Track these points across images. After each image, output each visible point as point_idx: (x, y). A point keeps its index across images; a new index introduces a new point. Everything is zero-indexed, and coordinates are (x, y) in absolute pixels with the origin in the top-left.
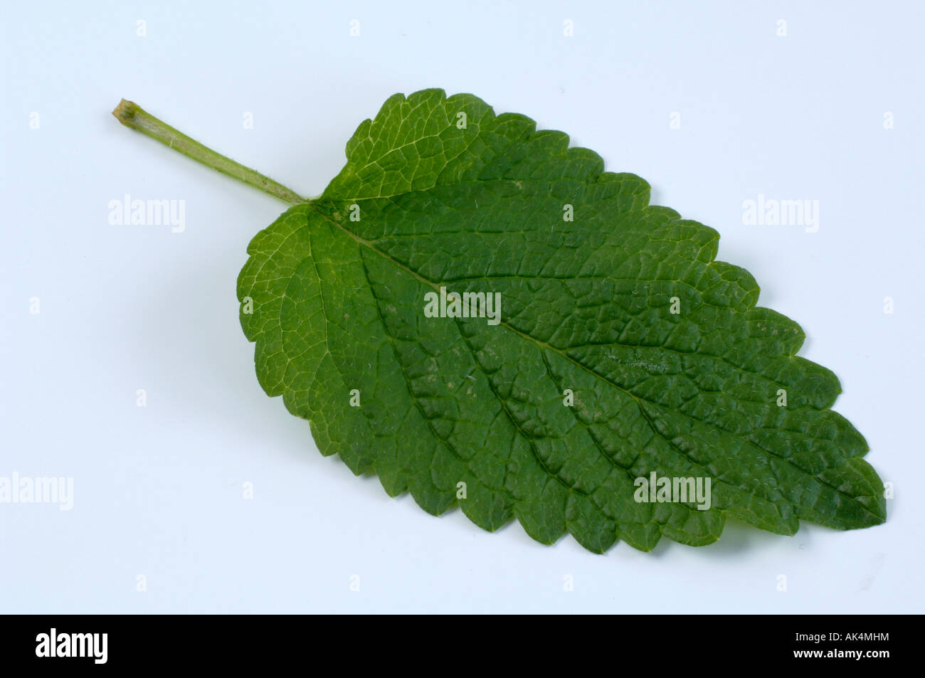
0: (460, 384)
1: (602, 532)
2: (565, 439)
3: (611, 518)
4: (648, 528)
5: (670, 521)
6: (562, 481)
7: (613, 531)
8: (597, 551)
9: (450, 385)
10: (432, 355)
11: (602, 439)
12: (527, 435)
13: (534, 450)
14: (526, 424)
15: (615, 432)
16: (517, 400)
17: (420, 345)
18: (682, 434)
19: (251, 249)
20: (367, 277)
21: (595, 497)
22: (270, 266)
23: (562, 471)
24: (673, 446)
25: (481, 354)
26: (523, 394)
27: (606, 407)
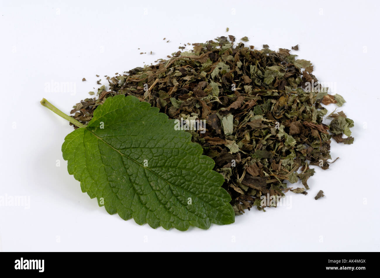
0: (121, 178)
1: (156, 223)
2: (148, 196)
3: (159, 219)
4: (168, 223)
5: (175, 222)
6: (146, 208)
7: (159, 223)
8: (154, 228)
9: (119, 179)
10: (115, 170)
11: (158, 196)
12: (138, 194)
13: (139, 198)
14: (138, 191)
15: (162, 194)
16: (136, 184)
17: (111, 167)
18: (181, 196)
19: (66, 139)
20: (99, 148)
21: (155, 212)
22: (71, 143)
23: (147, 205)
24: (178, 200)
25: (128, 170)
26: (138, 182)
27: (160, 185)
